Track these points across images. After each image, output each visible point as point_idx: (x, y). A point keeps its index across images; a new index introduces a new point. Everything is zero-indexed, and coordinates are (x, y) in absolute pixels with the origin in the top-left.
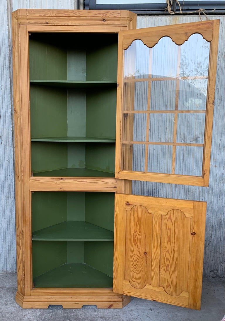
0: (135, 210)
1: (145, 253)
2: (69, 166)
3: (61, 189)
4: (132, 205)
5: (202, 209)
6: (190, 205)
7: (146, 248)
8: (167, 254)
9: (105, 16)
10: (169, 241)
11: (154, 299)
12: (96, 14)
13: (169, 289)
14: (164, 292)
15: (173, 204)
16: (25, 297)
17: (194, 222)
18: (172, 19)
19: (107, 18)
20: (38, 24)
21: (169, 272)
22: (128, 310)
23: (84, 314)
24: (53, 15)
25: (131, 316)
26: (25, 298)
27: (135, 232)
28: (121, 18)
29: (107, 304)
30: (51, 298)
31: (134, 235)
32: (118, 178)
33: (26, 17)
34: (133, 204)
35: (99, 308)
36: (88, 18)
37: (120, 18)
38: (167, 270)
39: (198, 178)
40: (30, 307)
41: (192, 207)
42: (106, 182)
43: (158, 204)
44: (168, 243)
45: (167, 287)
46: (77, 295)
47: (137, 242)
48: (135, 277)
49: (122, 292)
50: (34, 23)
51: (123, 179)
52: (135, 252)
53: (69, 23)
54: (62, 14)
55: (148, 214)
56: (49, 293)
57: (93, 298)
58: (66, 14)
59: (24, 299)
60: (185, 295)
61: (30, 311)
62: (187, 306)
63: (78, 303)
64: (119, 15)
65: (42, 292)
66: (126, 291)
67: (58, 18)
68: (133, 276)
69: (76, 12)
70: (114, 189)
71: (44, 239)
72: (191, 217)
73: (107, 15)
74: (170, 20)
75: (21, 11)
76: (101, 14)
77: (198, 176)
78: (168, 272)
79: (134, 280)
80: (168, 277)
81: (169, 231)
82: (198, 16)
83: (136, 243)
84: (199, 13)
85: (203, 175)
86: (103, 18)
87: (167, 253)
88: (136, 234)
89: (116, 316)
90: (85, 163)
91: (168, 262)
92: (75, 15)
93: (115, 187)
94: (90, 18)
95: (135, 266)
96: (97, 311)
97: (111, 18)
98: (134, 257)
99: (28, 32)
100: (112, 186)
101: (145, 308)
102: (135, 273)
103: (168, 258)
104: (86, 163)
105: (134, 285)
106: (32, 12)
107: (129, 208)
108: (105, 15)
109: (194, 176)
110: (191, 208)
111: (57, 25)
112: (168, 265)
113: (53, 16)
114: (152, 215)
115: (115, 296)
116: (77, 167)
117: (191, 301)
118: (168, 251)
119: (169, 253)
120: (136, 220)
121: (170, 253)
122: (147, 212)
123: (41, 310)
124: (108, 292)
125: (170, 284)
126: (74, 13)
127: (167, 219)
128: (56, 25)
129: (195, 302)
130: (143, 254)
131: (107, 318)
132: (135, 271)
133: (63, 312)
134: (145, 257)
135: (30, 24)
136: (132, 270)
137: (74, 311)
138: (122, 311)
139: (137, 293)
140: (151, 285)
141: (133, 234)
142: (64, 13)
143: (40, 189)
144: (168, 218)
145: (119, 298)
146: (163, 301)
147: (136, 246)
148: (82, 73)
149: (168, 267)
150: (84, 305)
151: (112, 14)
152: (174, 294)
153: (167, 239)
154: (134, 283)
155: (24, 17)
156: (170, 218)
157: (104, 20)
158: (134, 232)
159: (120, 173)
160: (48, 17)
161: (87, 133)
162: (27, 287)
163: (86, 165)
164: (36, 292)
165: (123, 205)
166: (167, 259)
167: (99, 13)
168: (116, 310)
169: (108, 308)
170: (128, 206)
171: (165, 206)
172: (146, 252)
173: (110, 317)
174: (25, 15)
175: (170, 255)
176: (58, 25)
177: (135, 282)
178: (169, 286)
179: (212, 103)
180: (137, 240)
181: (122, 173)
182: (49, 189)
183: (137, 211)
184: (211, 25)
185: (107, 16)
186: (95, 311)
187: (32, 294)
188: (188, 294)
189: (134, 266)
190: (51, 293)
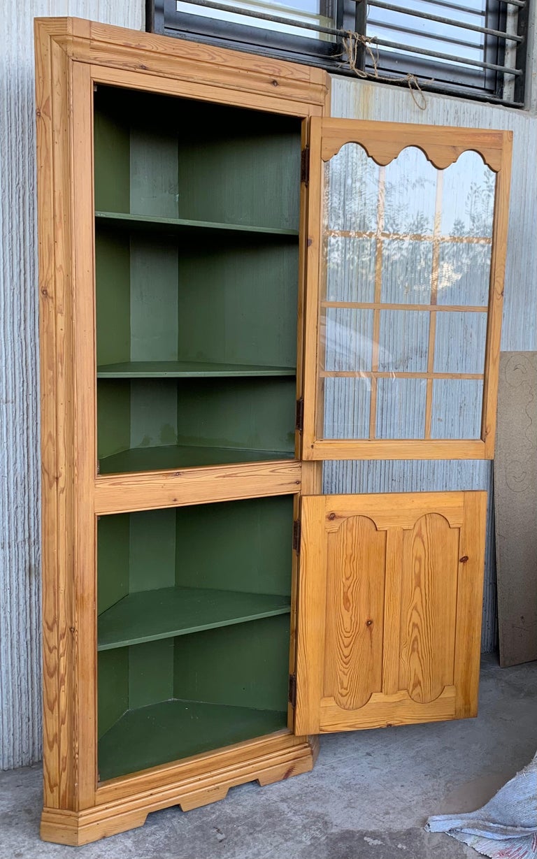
0: (347, 528)
1: (369, 623)
2: (135, 442)
3: (175, 500)
4: (341, 517)
5: (479, 507)
6: (458, 501)
7: (370, 612)
8: (415, 614)
9: (278, 75)
10: (418, 584)
11: (389, 723)
12: (259, 66)
13: (418, 690)
14: (409, 701)
15: (425, 503)
16: (80, 813)
17: (465, 534)
18: (360, 87)
19: (283, 80)
20: (121, 67)
21: (418, 652)
22: (326, 770)
23: (240, 807)
24: (160, 50)
25: (341, 778)
26: (81, 816)
27: (347, 579)
28: (311, 85)
29: (282, 769)
30: (151, 795)
31: (344, 586)
32: (310, 459)
33: (88, 42)
34: (344, 514)
35: (265, 785)
36: (242, 71)
37: (308, 84)
38: (413, 650)
39: (476, 443)
40: (98, 836)
41: (462, 504)
42: (279, 471)
43: (395, 507)
44: (415, 589)
45: (415, 686)
46: (210, 769)
47: (351, 601)
48: (345, 685)
49: (318, 729)
50: (109, 62)
51: (314, 461)
52: (347, 625)
53: (198, 75)
54: (182, 52)
55: (376, 533)
56: (142, 783)
57: (249, 765)
58: (189, 54)
59: (80, 819)
60: (449, 693)
61: (101, 845)
62: (452, 715)
63: (218, 788)
64: (307, 77)
65: (124, 787)
66: (327, 724)
67: (173, 58)
68: (342, 683)
69: (214, 54)
70: (296, 486)
71: (127, 641)
72: (459, 526)
73: (281, 71)
74: (356, 89)
75: (75, 24)
76: (270, 68)
77: (474, 440)
78: (416, 653)
79: (344, 692)
80: (415, 664)
81: (417, 563)
82: (408, 91)
83: (348, 604)
84: (409, 83)
85: (484, 435)
86: (273, 78)
87: (414, 612)
88: (348, 583)
89: (311, 788)
90: (176, 433)
91: (416, 630)
92: (212, 59)
93: (298, 482)
94: (246, 72)
95: (347, 660)
96: (262, 793)
97: (290, 81)
98: (343, 637)
99: (94, 82)
100: (290, 481)
101: (355, 755)
102: (347, 675)
103: (416, 623)
104: (178, 432)
105: (345, 703)
106: (105, 31)
107: (335, 524)
108: (278, 72)
109: (469, 440)
110: (459, 507)
111: (170, 76)
112: (416, 639)
113: (159, 53)
114: (384, 533)
115: (294, 746)
116: (156, 442)
117: (460, 702)
118: (415, 608)
119: (418, 612)
120: (350, 551)
121: (419, 610)
122: (374, 528)
123: (127, 834)
124: (281, 739)
125: (421, 679)
126: (210, 55)
127: (414, 537)
128: (166, 75)
129: (467, 702)
130: (363, 625)
131: (295, 796)
132: (346, 671)
133: (186, 819)
134: (368, 632)
135: (101, 62)
136: (341, 670)
137: (212, 808)
138: (316, 775)
139: (351, 722)
140: (381, 692)
141: (342, 584)
142: (185, 49)
143: (120, 508)
144: (415, 534)
145: (306, 747)
146: (407, 720)
147: (348, 611)
148: (167, 192)
149: (416, 643)
150: (231, 789)
151: (292, 74)
152: (428, 698)
153: (414, 582)
154: (344, 700)
155: (84, 41)
156: (419, 535)
157: (274, 83)
158: (344, 580)
159: (315, 445)
160: (147, 53)
161: (181, 352)
162: (86, 784)
163: (179, 437)
164: (110, 791)
165: (320, 522)
166: (415, 625)
167: (264, 64)
168: (301, 777)
169: (284, 779)
170: (332, 521)
171: (410, 510)
172: (370, 619)
173: (300, 792)
174: (88, 37)
175: (420, 615)
176: (173, 77)
177: (346, 695)
178: (417, 684)
179: (500, 292)
180: (350, 598)
181: (321, 447)
182: (149, 505)
183: (352, 529)
184: (498, 139)
185: (282, 75)
186: (258, 793)
187: (99, 799)
188: (455, 690)
189: (345, 660)
190: (149, 782)
